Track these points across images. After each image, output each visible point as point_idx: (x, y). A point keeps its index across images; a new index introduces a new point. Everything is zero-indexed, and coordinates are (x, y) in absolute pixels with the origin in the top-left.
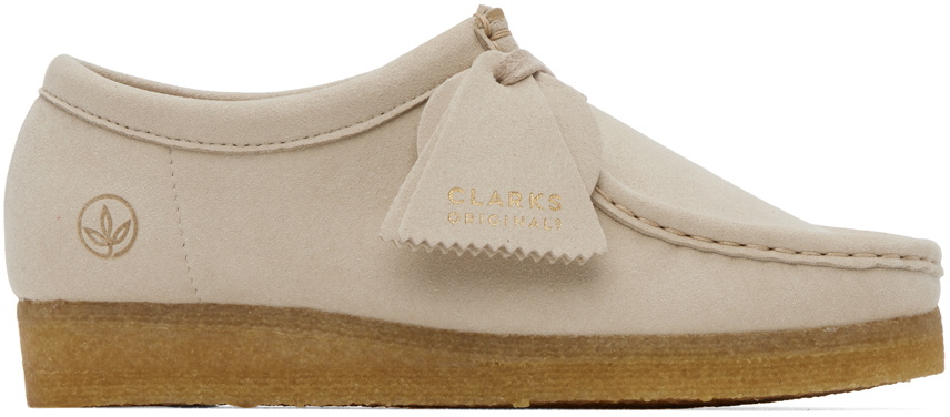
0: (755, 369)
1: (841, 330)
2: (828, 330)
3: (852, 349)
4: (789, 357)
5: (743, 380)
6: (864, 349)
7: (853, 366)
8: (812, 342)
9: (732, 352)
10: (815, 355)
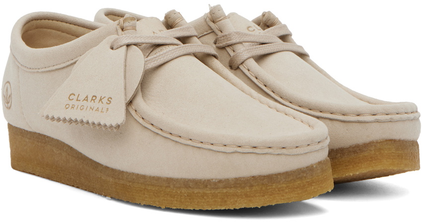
0: (181, 196)
1: (220, 181)
2: (214, 180)
3: (225, 191)
4: (195, 192)
5: (177, 201)
6: (232, 191)
7: (226, 199)
8: (206, 186)
9: (172, 186)
10: (207, 192)
